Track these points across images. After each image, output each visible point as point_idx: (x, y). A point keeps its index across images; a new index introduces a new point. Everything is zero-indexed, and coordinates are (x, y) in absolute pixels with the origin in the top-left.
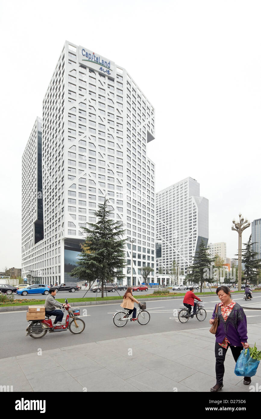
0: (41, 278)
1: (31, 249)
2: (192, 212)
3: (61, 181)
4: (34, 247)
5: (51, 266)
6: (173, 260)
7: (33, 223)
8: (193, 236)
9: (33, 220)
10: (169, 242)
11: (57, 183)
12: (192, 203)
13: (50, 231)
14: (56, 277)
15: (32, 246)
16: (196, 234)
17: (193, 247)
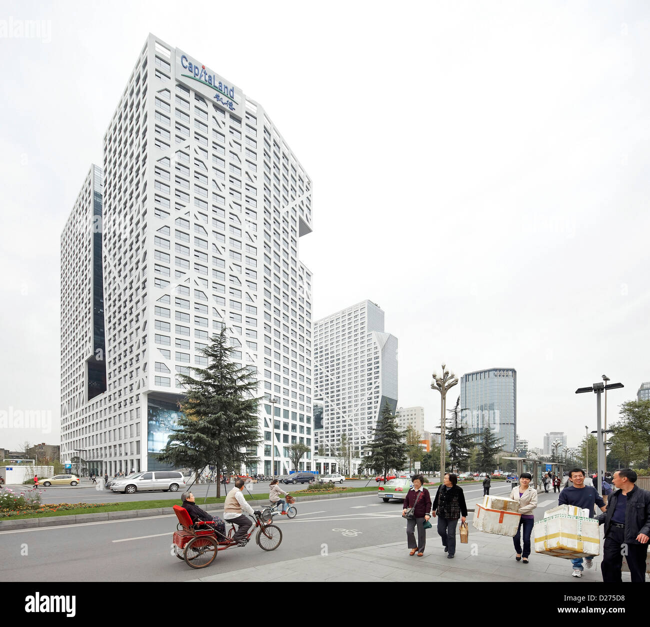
0: (101, 462)
1: (79, 409)
2: (373, 356)
3: (141, 287)
4: (87, 405)
5: (122, 442)
6: (343, 433)
7: (83, 361)
8: (373, 396)
9: (85, 355)
10: (335, 405)
11: (133, 290)
12: (372, 342)
13: (118, 377)
14: (132, 461)
15: (83, 403)
16: (378, 392)
17: (373, 412)
